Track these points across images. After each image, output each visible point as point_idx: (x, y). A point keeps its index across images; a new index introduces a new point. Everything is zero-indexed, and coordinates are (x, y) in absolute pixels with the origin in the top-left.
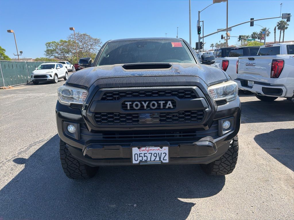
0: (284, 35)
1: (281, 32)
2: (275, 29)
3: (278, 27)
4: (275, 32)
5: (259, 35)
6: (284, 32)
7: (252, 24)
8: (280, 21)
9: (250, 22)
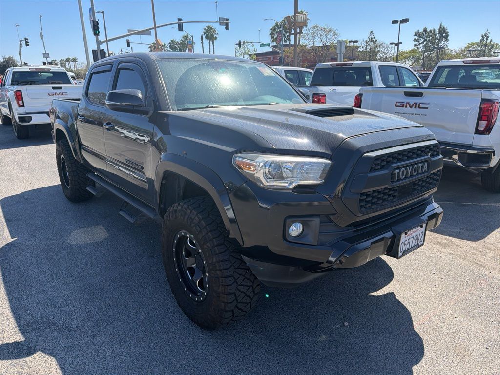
0: (214, 48)
1: (210, 43)
2: (202, 39)
3: (205, 35)
4: (202, 43)
5: (180, 45)
6: (213, 44)
7: (181, 28)
8: (207, 27)
9: (177, 25)
